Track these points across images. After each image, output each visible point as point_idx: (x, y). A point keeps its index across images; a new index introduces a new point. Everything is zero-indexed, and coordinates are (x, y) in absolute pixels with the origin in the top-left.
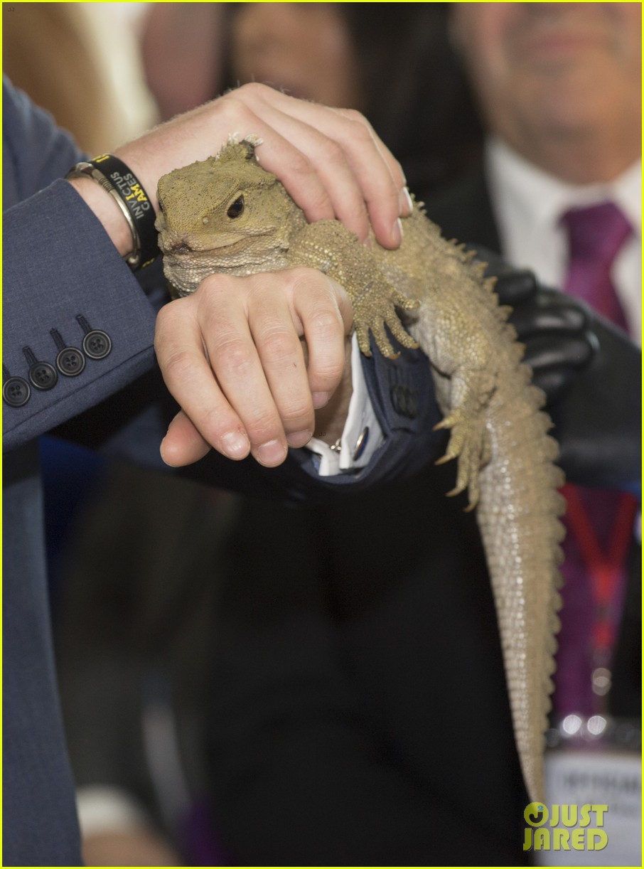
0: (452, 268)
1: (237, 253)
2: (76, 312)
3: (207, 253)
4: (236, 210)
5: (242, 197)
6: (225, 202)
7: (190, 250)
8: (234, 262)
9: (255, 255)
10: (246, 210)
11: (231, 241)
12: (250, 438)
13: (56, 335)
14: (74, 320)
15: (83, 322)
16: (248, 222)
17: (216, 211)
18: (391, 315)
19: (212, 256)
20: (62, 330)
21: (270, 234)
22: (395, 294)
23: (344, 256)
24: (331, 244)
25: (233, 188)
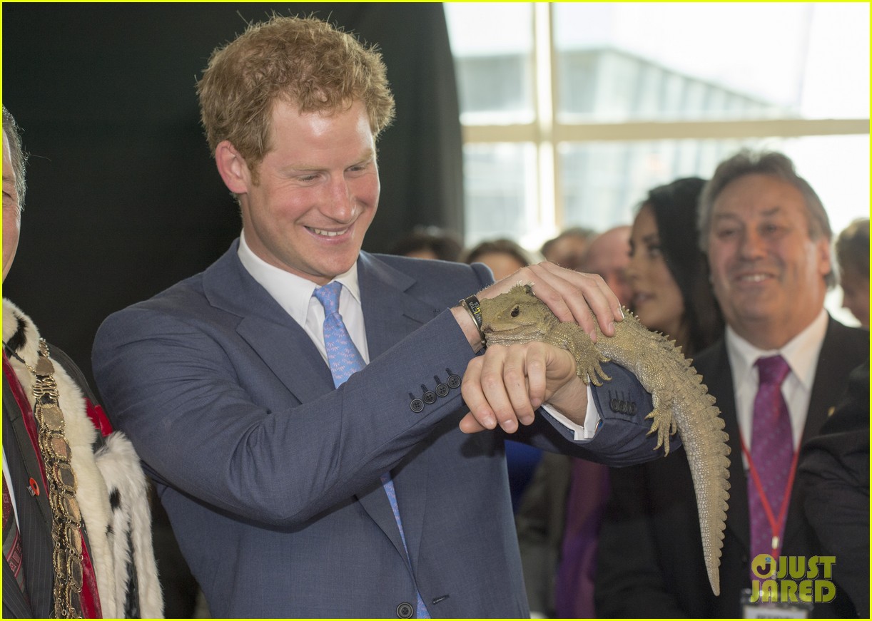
0: (653, 344)
1: (517, 334)
2: (446, 367)
3: (501, 332)
4: (516, 313)
5: (518, 307)
6: (509, 309)
7: (492, 330)
8: (516, 338)
9: (526, 335)
10: (521, 314)
11: (513, 328)
12: (497, 419)
13: (436, 378)
14: (445, 371)
15: (448, 371)
16: (521, 319)
17: (505, 313)
18: (597, 364)
19: (504, 334)
20: (439, 376)
21: (534, 325)
22: (599, 355)
23: (573, 338)
24: (568, 332)
25: (513, 303)
